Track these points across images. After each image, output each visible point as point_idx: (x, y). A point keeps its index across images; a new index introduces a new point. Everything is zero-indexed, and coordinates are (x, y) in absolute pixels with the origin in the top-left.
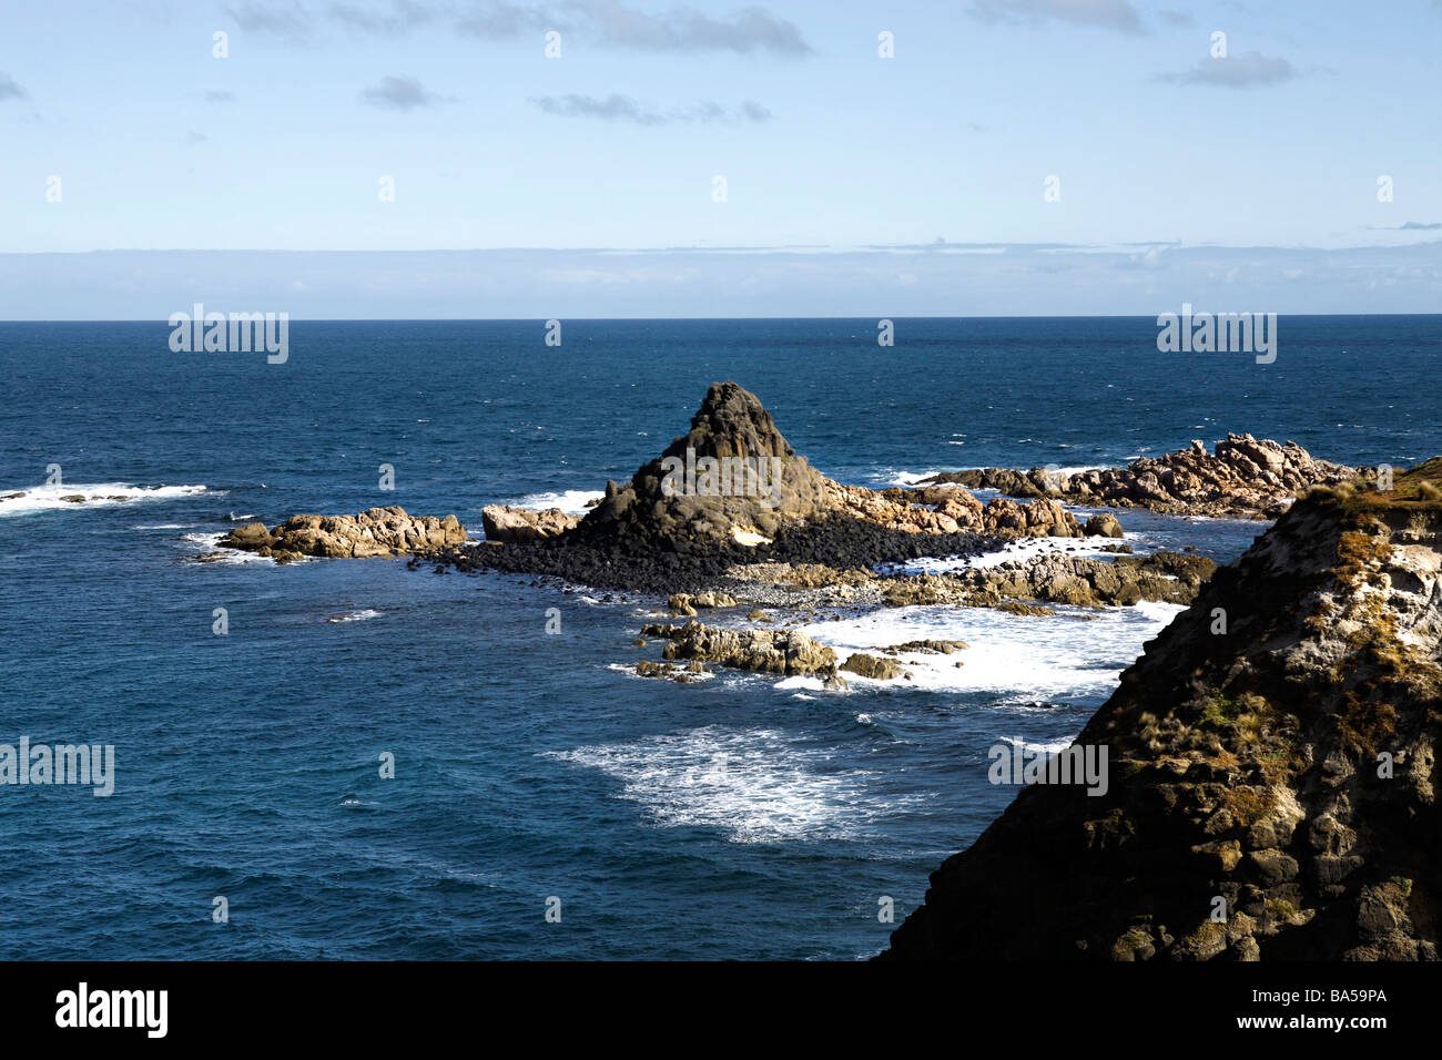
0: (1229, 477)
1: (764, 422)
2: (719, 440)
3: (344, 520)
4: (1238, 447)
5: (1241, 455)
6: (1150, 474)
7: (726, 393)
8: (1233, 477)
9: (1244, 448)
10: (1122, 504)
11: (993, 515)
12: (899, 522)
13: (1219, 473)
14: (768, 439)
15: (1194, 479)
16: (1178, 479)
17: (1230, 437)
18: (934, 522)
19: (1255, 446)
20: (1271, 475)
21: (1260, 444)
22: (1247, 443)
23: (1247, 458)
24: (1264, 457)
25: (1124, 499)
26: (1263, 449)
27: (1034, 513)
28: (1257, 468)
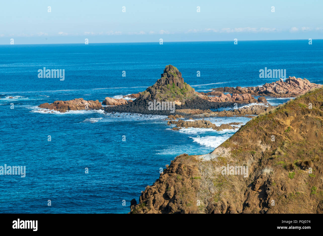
0: (290, 88)
1: (179, 75)
2: (170, 79)
3: (71, 102)
4: (292, 80)
5: (293, 82)
6: (270, 87)
7: (170, 68)
8: (291, 88)
9: (294, 80)
10: (263, 95)
11: (234, 98)
12: (210, 100)
13: (288, 86)
14: (180, 79)
15: (281, 88)
16: (277, 88)
17: (289, 77)
18: (219, 99)
19: (296, 80)
20: (301, 87)
21: (297, 79)
22: (294, 79)
23: (294, 83)
24: (298, 82)
25: (263, 94)
26: (298, 80)
27: (244, 97)
28: (297, 85)
